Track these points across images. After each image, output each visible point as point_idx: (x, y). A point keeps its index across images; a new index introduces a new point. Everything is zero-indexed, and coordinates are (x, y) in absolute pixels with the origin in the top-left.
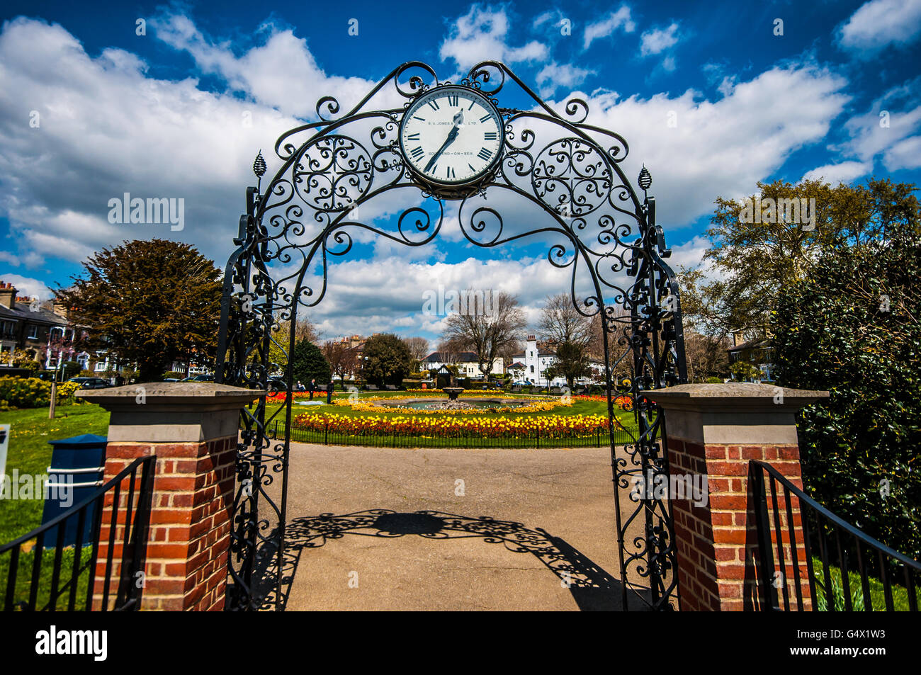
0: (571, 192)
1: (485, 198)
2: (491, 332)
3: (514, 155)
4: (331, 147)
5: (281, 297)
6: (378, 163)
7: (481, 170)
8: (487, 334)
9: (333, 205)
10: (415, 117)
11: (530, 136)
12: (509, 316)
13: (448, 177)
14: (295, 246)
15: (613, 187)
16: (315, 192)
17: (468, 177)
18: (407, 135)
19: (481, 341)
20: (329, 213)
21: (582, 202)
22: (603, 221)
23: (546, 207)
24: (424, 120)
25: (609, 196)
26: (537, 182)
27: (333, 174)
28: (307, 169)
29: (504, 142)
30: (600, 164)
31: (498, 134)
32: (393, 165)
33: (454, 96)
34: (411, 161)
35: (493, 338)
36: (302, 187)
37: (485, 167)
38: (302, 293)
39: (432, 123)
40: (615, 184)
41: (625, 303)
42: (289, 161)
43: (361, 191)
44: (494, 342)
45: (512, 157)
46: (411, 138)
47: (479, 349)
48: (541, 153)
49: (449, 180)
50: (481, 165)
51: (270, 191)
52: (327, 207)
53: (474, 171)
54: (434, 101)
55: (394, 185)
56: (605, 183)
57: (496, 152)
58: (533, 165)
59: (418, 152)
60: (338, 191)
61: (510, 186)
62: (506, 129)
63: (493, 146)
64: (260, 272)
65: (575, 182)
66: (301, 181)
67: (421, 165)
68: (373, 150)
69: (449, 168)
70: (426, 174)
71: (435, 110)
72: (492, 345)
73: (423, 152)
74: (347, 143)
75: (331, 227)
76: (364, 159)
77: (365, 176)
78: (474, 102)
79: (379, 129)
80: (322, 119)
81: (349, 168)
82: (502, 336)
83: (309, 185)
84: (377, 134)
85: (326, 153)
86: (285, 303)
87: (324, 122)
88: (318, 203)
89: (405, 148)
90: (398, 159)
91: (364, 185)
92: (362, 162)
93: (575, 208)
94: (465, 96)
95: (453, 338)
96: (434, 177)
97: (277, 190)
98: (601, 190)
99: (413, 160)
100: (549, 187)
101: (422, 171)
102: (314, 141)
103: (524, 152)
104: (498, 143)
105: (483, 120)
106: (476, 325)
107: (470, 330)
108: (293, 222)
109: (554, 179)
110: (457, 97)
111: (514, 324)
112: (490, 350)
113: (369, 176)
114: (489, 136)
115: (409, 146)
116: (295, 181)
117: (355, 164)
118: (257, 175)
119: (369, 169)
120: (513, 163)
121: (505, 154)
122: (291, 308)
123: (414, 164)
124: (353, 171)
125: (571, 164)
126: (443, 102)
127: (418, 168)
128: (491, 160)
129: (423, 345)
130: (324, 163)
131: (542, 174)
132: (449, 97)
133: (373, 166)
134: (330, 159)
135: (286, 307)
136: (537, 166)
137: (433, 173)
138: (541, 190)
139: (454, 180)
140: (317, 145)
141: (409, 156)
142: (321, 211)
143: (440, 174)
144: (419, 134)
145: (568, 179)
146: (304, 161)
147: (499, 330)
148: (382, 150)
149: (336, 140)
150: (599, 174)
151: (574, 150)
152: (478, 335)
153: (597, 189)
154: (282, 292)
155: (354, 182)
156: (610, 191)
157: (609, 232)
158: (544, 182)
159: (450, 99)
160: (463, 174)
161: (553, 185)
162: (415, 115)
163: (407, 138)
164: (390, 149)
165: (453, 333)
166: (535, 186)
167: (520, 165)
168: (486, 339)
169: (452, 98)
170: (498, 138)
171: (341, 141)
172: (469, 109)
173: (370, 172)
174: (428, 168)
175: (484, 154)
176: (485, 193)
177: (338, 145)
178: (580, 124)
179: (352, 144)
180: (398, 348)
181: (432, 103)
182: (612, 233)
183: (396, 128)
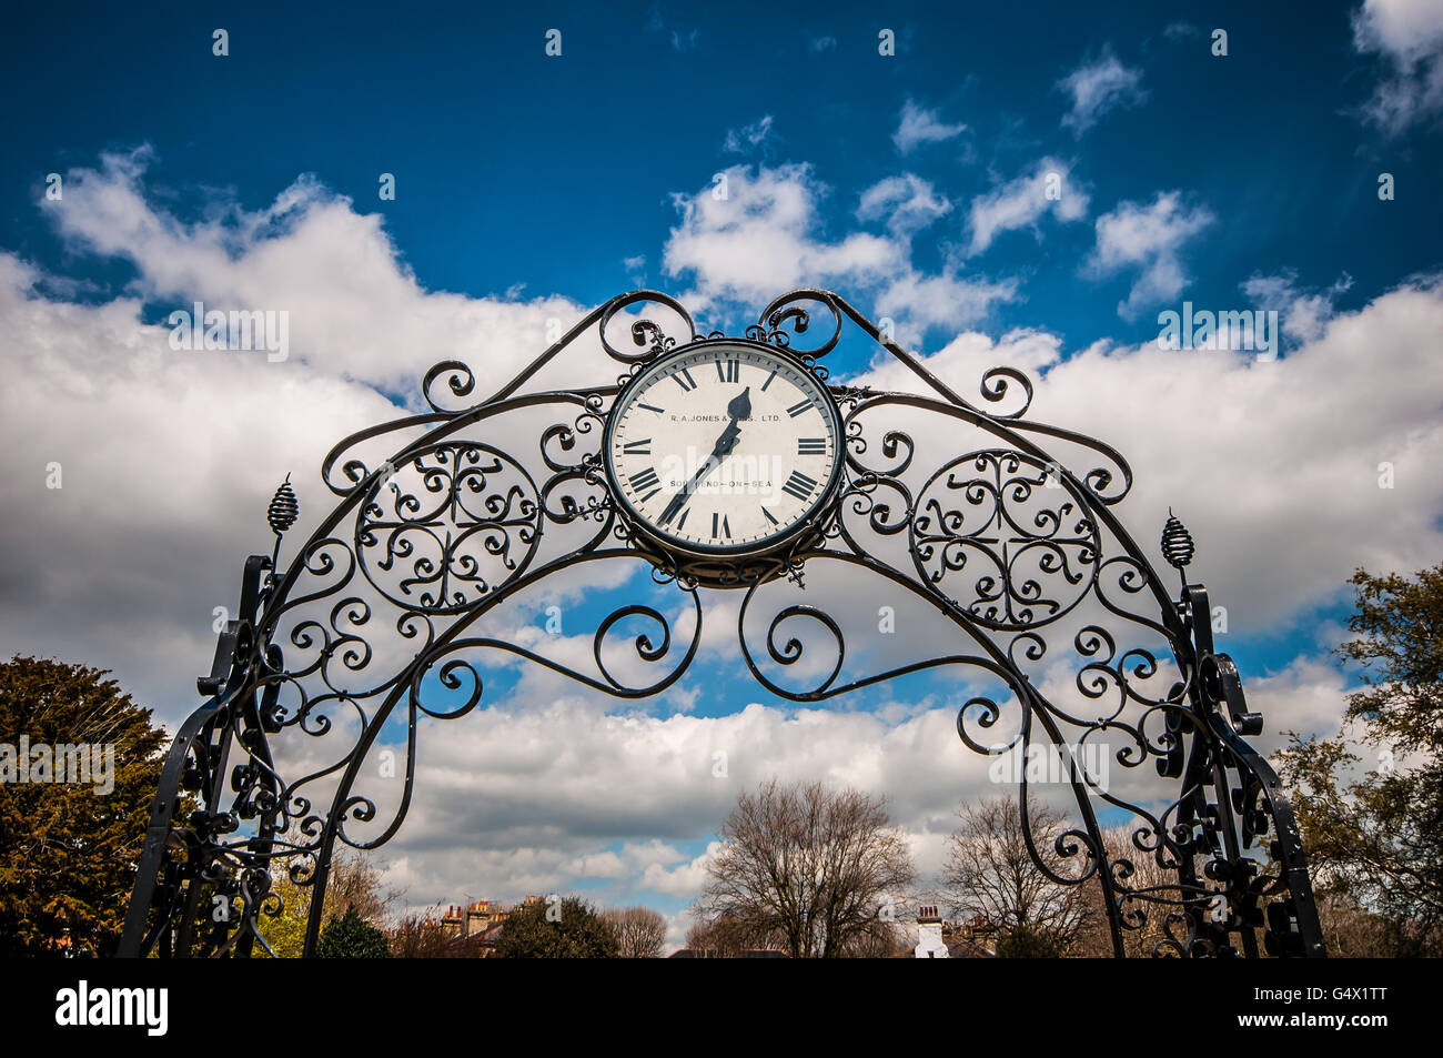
0: (1005, 571)
1: (802, 586)
2: (824, 896)
3: (867, 488)
4: (449, 467)
5: (295, 825)
6: (554, 503)
7: (792, 522)
8: (815, 903)
9: (443, 598)
10: (640, 406)
11: (902, 447)
12: (868, 854)
13: (715, 535)
14: (343, 696)
15: (1102, 561)
16: (404, 568)
17: (761, 537)
18: (622, 442)
19: (799, 923)
20: (431, 618)
21: (1033, 594)
22: (1086, 638)
23: (948, 608)
24: (662, 411)
25: (1095, 581)
26: (923, 547)
27: (448, 528)
28: (390, 515)
29: (843, 458)
30: (1068, 507)
31: (828, 442)
32: (587, 508)
33: (730, 362)
34: (630, 499)
35: (830, 913)
36: (375, 555)
37: (800, 515)
38: (349, 812)
39: (679, 418)
40: (1107, 554)
41: (1160, 849)
42: (351, 498)
43: (512, 567)
44: (832, 924)
45: (862, 493)
46: (630, 449)
47: (794, 941)
48: (929, 483)
49: (716, 543)
50: (791, 510)
51: (299, 565)
52: (427, 603)
53: (775, 522)
54: (684, 370)
55: (588, 552)
56: (1084, 552)
57: (825, 481)
58: (912, 510)
59: (646, 479)
60: (457, 567)
61: (859, 557)
62: (848, 432)
63: (819, 468)
64: (253, 760)
65: (1013, 549)
66: (373, 542)
67: (651, 511)
68: (543, 475)
69: (716, 516)
70: (662, 529)
71: (688, 390)
72: (829, 930)
73: (657, 481)
74: (486, 459)
75: (435, 649)
76: (522, 495)
77: (523, 533)
78: (774, 373)
79: (560, 430)
80: (433, 406)
81: (486, 514)
82: (853, 909)
83: (390, 552)
84: (555, 439)
85: (437, 480)
86: (302, 839)
87: (439, 414)
88: (408, 592)
89: (617, 472)
90: (600, 493)
91: (518, 551)
92: (516, 499)
93: (1017, 608)
94: (754, 360)
95: (728, 912)
96: (682, 536)
97: (315, 562)
98: (1075, 567)
99: (633, 499)
100: (952, 558)
101: (653, 522)
102: (411, 455)
103: (891, 479)
104: (830, 461)
105: (795, 411)
106: (786, 879)
107: (772, 890)
108: (346, 638)
109: (962, 541)
110: (737, 362)
111: (883, 878)
112: (823, 945)
113: (530, 532)
114: (809, 447)
115: (626, 467)
116: (358, 543)
117: (500, 505)
118: (275, 530)
119: (533, 517)
120: (866, 505)
121: (847, 485)
122: (317, 852)
123: (637, 507)
124: (494, 520)
125: (1000, 508)
126: (705, 373)
127: (644, 515)
128: (813, 499)
129: (653, 928)
130: (429, 503)
131: (934, 529)
132: (718, 362)
133: (543, 509)
134: (444, 494)
135: (306, 850)
136: (921, 512)
137: (680, 527)
138: (932, 566)
139: (728, 543)
140: (418, 462)
141: (626, 489)
142: (413, 611)
143: (695, 529)
144: (649, 441)
145: (995, 541)
146: (385, 499)
147: (845, 893)
148: (563, 474)
149: (461, 453)
150: (1067, 530)
151: (1006, 476)
152: (793, 905)
153: (1065, 564)
154: (299, 810)
155: (496, 545)
156: (1097, 570)
157: (1102, 666)
158: (938, 547)
159: (719, 368)
160: (748, 529)
161: (961, 556)
162: (641, 400)
163: (622, 449)
164: (582, 472)
165: (728, 899)
166: (919, 559)
167: (883, 509)
168: (812, 916)
169: (725, 366)
170: (829, 451)
171: (473, 454)
172: (764, 389)
173: (535, 522)
174: (667, 516)
175: (797, 485)
176: (801, 575)
177: (465, 464)
178: (1015, 420)
179: (496, 461)
180: (587, 935)
181: (680, 375)
182: (1110, 671)
183: (597, 427)
